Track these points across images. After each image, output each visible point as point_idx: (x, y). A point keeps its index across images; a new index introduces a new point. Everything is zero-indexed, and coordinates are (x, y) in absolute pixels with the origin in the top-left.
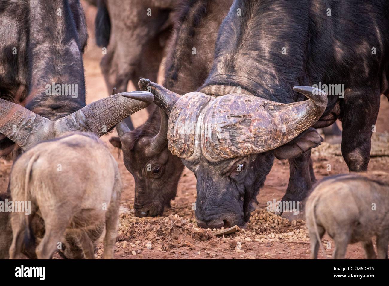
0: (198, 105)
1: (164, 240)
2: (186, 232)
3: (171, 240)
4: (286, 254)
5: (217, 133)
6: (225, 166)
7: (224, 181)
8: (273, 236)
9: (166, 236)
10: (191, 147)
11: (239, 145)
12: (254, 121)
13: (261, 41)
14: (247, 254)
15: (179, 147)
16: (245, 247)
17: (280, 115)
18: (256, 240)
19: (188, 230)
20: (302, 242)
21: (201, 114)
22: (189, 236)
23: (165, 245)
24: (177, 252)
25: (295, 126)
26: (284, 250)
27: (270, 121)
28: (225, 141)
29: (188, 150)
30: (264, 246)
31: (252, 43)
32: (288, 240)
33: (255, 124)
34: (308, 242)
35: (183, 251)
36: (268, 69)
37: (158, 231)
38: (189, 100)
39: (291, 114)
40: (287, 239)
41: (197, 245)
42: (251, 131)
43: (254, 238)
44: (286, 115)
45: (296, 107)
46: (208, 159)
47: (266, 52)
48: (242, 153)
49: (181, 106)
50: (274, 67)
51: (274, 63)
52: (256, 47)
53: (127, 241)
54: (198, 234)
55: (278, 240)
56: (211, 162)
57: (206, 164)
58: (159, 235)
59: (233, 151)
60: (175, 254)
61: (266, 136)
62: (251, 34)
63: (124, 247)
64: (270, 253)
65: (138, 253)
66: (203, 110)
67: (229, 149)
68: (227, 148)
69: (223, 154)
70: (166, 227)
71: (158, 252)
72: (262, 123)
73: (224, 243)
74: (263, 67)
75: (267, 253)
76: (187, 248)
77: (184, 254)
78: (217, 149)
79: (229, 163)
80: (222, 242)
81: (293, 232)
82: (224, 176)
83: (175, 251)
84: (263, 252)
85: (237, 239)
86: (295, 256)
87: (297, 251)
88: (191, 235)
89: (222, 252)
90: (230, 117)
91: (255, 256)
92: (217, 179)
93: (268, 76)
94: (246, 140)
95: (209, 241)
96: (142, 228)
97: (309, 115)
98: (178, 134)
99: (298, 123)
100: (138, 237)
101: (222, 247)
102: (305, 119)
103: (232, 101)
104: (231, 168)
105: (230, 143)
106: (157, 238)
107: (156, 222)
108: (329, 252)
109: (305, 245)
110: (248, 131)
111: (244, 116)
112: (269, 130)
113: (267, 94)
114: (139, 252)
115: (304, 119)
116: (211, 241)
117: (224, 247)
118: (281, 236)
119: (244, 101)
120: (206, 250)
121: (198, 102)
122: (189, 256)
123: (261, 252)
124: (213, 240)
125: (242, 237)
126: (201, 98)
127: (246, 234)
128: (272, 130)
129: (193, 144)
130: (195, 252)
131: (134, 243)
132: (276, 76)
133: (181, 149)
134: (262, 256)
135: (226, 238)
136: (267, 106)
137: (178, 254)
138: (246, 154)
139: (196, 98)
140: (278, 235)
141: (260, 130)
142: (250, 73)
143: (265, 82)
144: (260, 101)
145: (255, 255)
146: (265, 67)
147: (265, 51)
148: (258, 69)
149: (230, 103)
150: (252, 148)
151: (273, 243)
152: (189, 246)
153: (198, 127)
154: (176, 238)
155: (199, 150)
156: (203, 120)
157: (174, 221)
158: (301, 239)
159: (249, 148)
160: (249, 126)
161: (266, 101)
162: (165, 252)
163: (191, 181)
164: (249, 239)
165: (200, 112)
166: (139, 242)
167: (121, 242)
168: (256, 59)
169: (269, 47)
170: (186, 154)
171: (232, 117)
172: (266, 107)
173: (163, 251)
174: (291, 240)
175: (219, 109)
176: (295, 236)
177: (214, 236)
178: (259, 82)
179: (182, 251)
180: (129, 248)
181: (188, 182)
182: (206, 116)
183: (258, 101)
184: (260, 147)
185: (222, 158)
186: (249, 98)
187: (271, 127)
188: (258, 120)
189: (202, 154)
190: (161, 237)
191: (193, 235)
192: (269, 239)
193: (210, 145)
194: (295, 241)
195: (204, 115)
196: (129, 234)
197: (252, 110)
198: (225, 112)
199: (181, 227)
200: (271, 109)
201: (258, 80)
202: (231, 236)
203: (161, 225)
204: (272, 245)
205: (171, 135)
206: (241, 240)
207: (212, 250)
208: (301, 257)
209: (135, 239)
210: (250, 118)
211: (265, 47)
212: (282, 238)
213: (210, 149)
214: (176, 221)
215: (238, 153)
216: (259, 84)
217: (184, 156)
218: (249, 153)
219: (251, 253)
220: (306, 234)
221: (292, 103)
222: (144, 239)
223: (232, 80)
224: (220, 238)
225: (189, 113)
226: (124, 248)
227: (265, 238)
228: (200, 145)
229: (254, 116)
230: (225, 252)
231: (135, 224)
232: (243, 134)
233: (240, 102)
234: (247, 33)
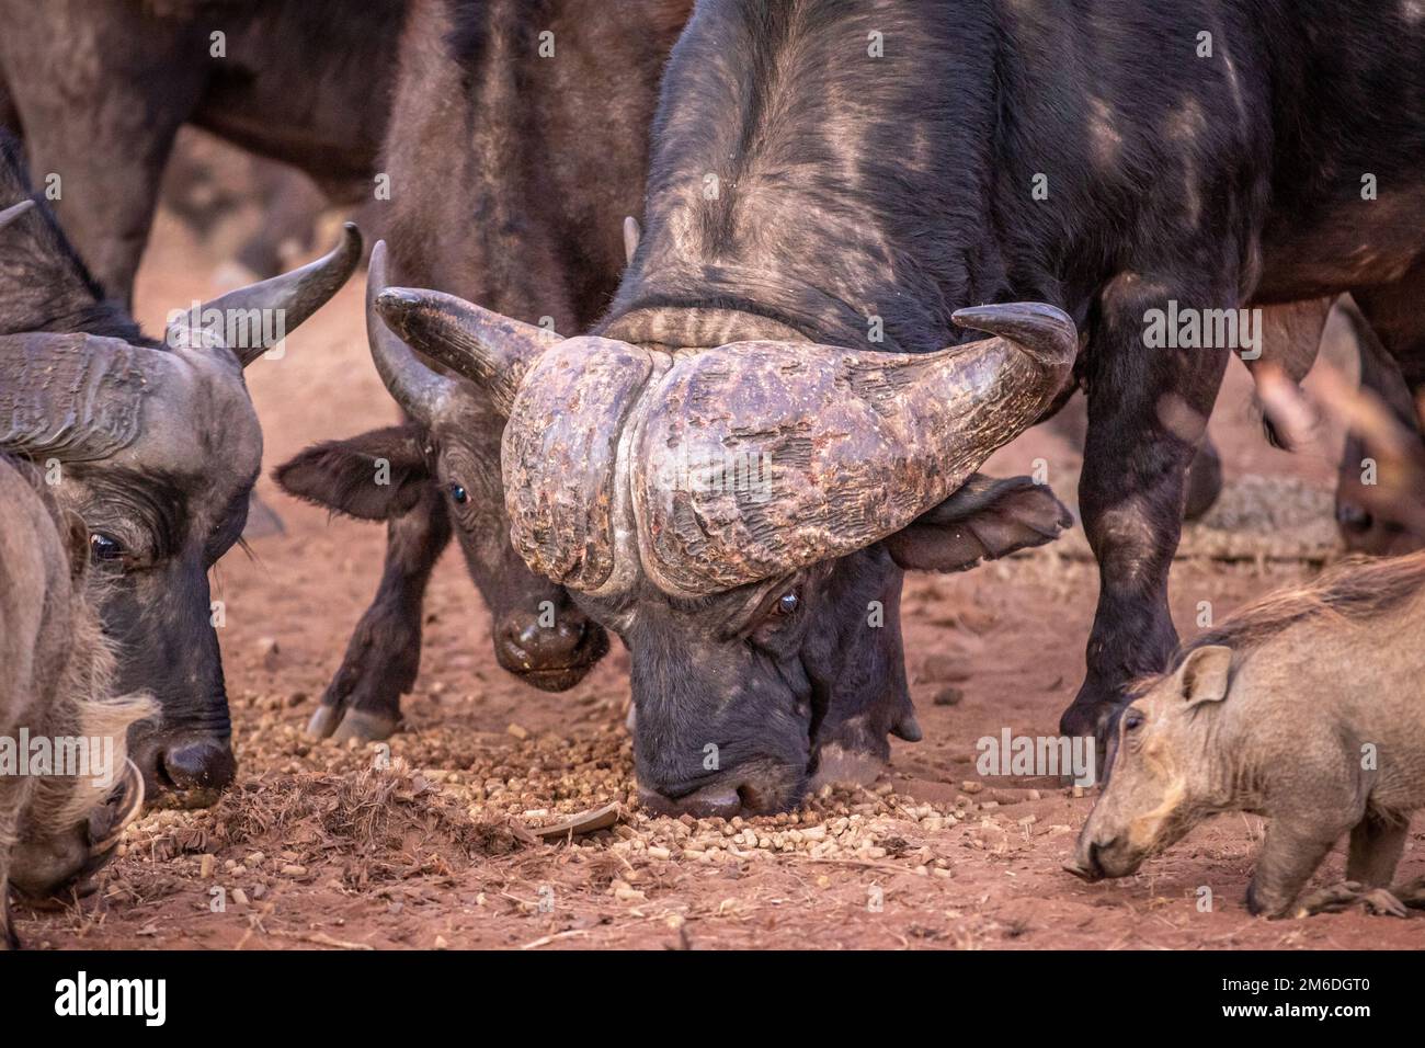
0: (611, 399)
1: (349, 849)
2: (433, 822)
3: (378, 849)
4: (798, 905)
5: (694, 504)
6: (731, 611)
7: (732, 658)
8: (752, 841)
9: (359, 837)
10: (603, 554)
11: (778, 537)
12: (821, 443)
13: (827, 126)
14: (654, 903)
15: (558, 553)
16: (650, 879)
17: (909, 405)
18: (689, 852)
19: (439, 815)
20: (857, 861)
21: (625, 430)
22: (445, 838)
23: (356, 870)
24: (398, 893)
25: (969, 435)
26: (789, 892)
27: (877, 434)
28: (724, 529)
29: (590, 564)
30: (716, 876)
31: (798, 133)
32: (805, 853)
33: (824, 453)
34: (880, 863)
35: (420, 890)
36: (858, 229)
37: (329, 816)
38: (575, 379)
39: (949, 393)
40: (801, 850)
41: (472, 871)
42: (813, 483)
43: (682, 847)
44: (932, 400)
45: (963, 368)
46: (667, 590)
47: (849, 164)
48: (789, 562)
49: (549, 404)
50: (877, 217)
51: (879, 204)
52: (812, 150)
53: (215, 855)
54: (478, 829)
55: (769, 855)
56: (679, 602)
57: (658, 605)
58: (332, 831)
59: (757, 561)
60: (392, 900)
61: (868, 491)
62: (792, 99)
63: (204, 873)
64: (740, 901)
65: (257, 899)
66: (632, 415)
67: (741, 554)
68: (734, 553)
69: (723, 574)
70: (360, 802)
71: (328, 893)
72: (850, 445)
73: (572, 865)
74: (837, 221)
75: (729, 902)
76: (436, 879)
77: (422, 903)
78: (698, 558)
79: (744, 599)
80: (564, 860)
81: (823, 827)
82: (730, 643)
83: (389, 889)
84: (715, 895)
85: (619, 849)
86: (830, 911)
87: (836, 895)
88: (452, 834)
89: (564, 895)
90: (734, 440)
91: (683, 913)
92: (708, 654)
93: (855, 254)
94: (799, 515)
95: (517, 857)
96: (273, 806)
97: (1015, 395)
98: (548, 507)
99: (977, 426)
100: (256, 838)
101: (563, 878)
102: (1003, 408)
103: (733, 377)
104: (753, 616)
105: (744, 534)
106: (327, 842)
107: (324, 786)
108: (955, 898)
109: (866, 872)
110: (805, 481)
111: (784, 429)
112: (880, 469)
113: (854, 325)
114: (257, 893)
115: (997, 408)
116: (524, 855)
117: (573, 878)
118: (778, 842)
119: (778, 373)
120: (506, 888)
121: (609, 385)
122: (444, 909)
123: (708, 897)
124: (531, 851)
125: (639, 844)
126: (619, 368)
127: (651, 834)
128: (887, 464)
129: (607, 543)
130: (464, 896)
131: (240, 861)
132: (886, 250)
133: (565, 560)
134: (708, 911)
135: (580, 844)
136: (861, 373)
137: (404, 902)
138: (802, 563)
139: (600, 369)
140: (769, 835)
141: (847, 473)
142: (788, 249)
143: (844, 281)
144: (832, 362)
145: (684, 908)
146: (847, 222)
147: (845, 163)
148: (819, 231)
149: (728, 386)
150: (822, 540)
151: (752, 866)
152: (444, 873)
153: (621, 480)
154: (396, 845)
155: (630, 562)
156: (634, 454)
157: (389, 783)
158: (854, 853)
159: (813, 541)
160: (804, 463)
161: (855, 358)
162: (352, 895)
163: (454, 639)
164: (663, 851)
165: (622, 423)
166: (259, 856)
167: (195, 857)
168: (813, 194)
169: (858, 148)
170: (584, 578)
171: (742, 441)
172: (856, 381)
173: (346, 889)
174: (816, 855)
175: (692, 412)
176: (831, 839)
177: (535, 840)
178: (822, 283)
179: (416, 892)
180: (223, 877)
181: (443, 644)
182: (647, 438)
183: (824, 364)
184: (851, 533)
185: (718, 585)
186: (793, 355)
187: (885, 456)
188: (835, 437)
189: (642, 573)
190: (339, 840)
191: (459, 832)
192: (737, 852)
193: (672, 547)
194: (831, 860)
195: (637, 433)
196: (221, 829)
197: (808, 403)
198: (713, 421)
199: (413, 804)
200: (875, 384)
201: (817, 273)
202: (597, 839)
203: (342, 795)
204: (745, 873)
205: (522, 510)
206: (635, 853)
207: (527, 888)
208: (850, 916)
209: (247, 846)
210: (806, 435)
211: (843, 148)
212: (785, 849)
213: (672, 559)
214: (396, 781)
215: (775, 565)
216: (822, 290)
217: (579, 583)
218: (813, 560)
219: (671, 901)
220: (870, 835)
221: (945, 351)
222: (278, 847)
223: (725, 286)
224: (555, 847)
225: (581, 431)
226: (204, 880)
227: (721, 849)
228: (632, 543)
229: (818, 423)
230: (573, 895)
231: (245, 792)
232: (786, 496)
233: (765, 377)
234: (776, 99)
